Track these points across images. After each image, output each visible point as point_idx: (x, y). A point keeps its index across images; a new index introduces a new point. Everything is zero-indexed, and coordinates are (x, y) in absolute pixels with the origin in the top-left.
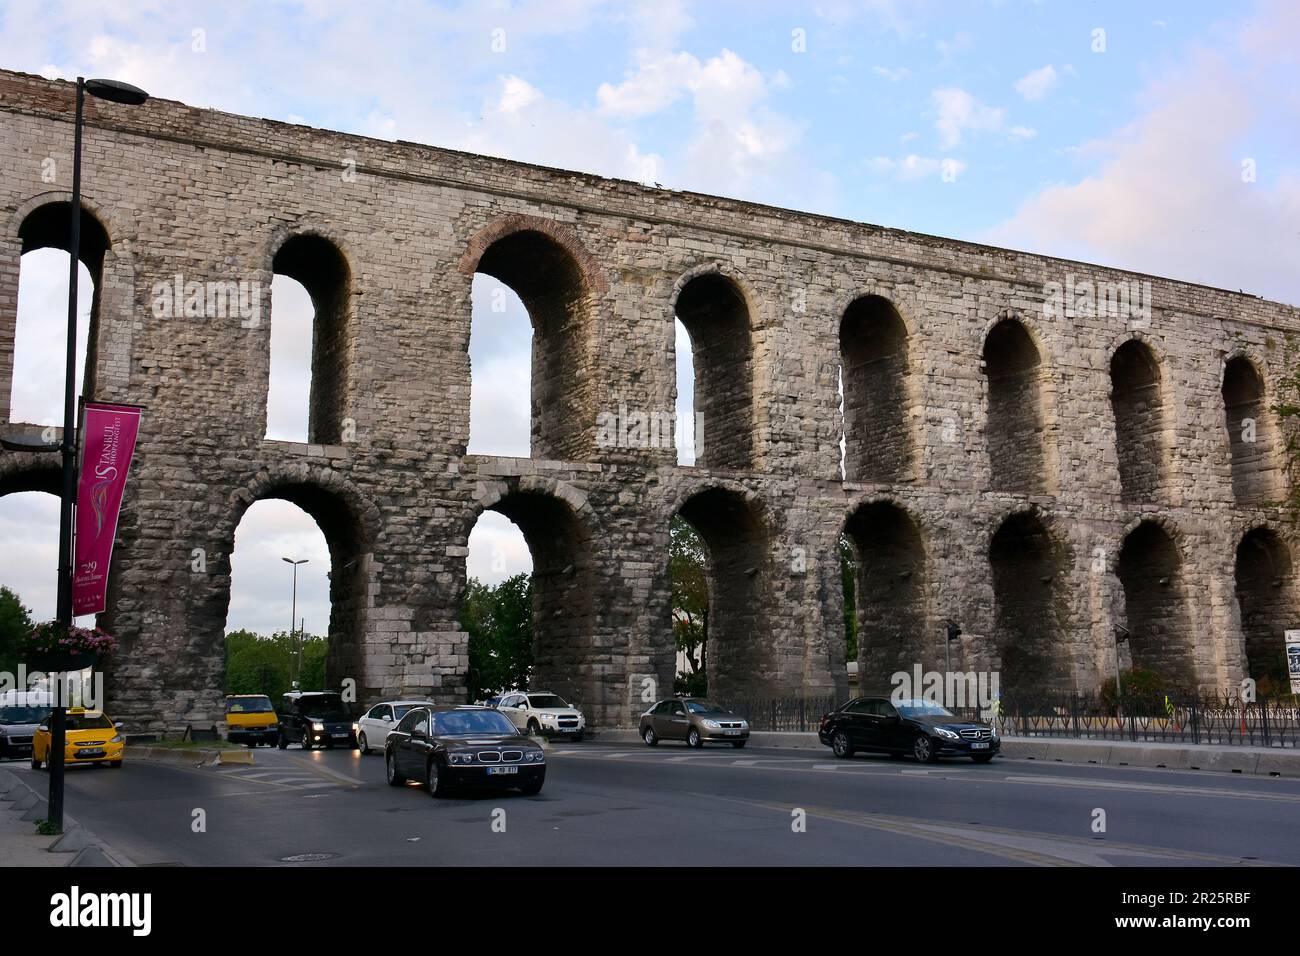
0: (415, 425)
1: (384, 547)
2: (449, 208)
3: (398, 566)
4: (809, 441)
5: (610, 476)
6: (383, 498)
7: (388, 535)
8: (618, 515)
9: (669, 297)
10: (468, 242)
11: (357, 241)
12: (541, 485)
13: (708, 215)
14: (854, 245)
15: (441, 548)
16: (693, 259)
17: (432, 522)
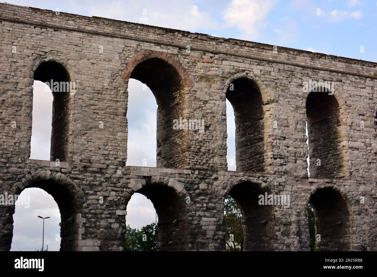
0: (101, 152)
1: (86, 211)
2: (117, 48)
3: (93, 220)
4: (292, 159)
5: (195, 176)
6: (86, 187)
7: (88, 205)
8: (199, 195)
9: (223, 89)
10: (126, 64)
11: (74, 64)
12: (162, 180)
13: (241, 50)
14: (312, 63)
15: (114, 211)
16: (234, 71)
17: (109, 199)
